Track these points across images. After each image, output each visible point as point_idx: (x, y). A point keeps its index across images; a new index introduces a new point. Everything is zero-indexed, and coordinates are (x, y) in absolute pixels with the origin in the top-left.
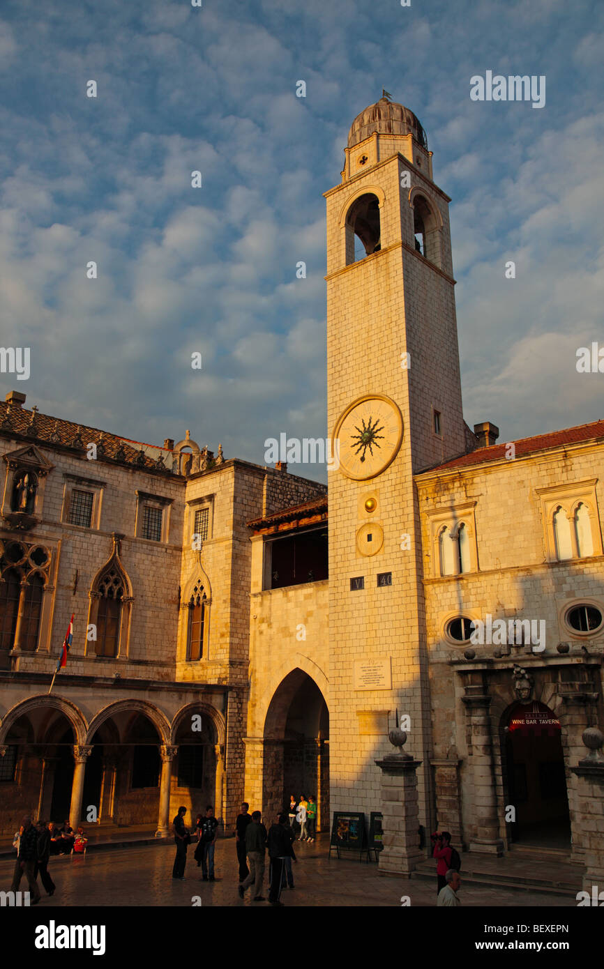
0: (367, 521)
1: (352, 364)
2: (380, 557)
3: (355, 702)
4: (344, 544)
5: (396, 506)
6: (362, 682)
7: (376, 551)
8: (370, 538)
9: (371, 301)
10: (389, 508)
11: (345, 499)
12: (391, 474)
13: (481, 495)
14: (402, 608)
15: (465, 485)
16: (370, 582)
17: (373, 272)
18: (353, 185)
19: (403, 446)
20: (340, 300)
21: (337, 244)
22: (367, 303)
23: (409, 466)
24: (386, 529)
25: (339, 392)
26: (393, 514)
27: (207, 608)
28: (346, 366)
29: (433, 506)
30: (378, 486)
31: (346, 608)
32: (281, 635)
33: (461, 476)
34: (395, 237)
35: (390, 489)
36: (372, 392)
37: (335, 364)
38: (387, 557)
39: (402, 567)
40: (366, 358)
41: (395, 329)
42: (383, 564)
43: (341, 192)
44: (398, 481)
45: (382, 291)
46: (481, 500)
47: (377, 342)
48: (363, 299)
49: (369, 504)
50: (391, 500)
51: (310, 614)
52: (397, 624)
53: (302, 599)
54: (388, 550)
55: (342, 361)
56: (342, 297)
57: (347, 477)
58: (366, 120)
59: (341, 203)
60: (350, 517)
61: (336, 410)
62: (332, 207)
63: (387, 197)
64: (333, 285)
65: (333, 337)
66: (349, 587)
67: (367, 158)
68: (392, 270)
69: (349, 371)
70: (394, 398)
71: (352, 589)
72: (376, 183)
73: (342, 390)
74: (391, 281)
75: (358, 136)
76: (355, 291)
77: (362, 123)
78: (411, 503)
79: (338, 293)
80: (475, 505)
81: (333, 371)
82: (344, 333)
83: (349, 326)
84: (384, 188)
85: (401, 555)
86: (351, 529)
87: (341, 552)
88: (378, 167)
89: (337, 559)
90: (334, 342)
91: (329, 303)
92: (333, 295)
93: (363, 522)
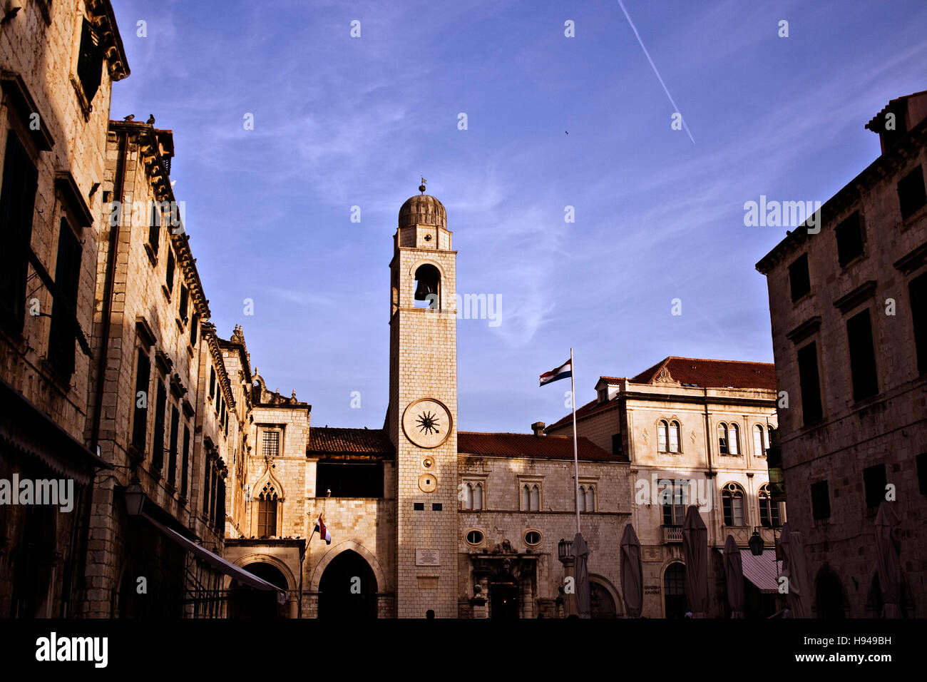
0: (427, 472)
1: (418, 374)
2: (435, 494)
3: (416, 571)
4: (411, 483)
5: (446, 468)
6: (422, 561)
7: (433, 490)
8: (428, 482)
9: (433, 339)
10: (442, 468)
11: (412, 456)
12: (444, 449)
13: (492, 471)
14: (449, 524)
15: (483, 464)
16: (428, 507)
17: (435, 321)
18: (422, 253)
19: (452, 435)
20: (410, 328)
21: (408, 288)
22: (431, 339)
23: (456, 447)
24: (439, 479)
25: (408, 388)
26: (444, 472)
27: (279, 504)
28: (414, 373)
29: (465, 472)
30: (435, 454)
31: (411, 520)
32: (334, 528)
33: (481, 459)
34: (452, 305)
35: (443, 457)
36: (432, 397)
38: (439, 495)
39: (449, 502)
40: (428, 374)
41: (450, 364)
42: (436, 498)
43: (412, 253)
44: (448, 454)
45: (441, 336)
46: (490, 474)
47: (437, 367)
48: (427, 335)
49: (429, 462)
50: (443, 464)
51: (361, 517)
52: (445, 532)
53: (353, 506)
54: (440, 491)
55: (411, 369)
56: (412, 327)
57: (413, 443)
58: (430, 211)
59: (412, 260)
60: (415, 467)
61: (406, 399)
62: (404, 260)
63: (447, 276)
64: (404, 315)
65: (404, 351)
66: (413, 508)
67: (430, 238)
68: (448, 325)
69: (416, 377)
70: (448, 405)
71: (415, 509)
72: (440, 262)
73: (411, 388)
74: (448, 332)
75: (424, 218)
76: (421, 327)
77: (427, 211)
78: (456, 468)
79: (409, 323)
80: (487, 476)
81: (403, 373)
82: (413, 352)
83: (417, 349)
84: (445, 269)
85: (449, 495)
86: (415, 475)
87: (408, 486)
88: (442, 252)
89: (405, 490)
90: (405, 355)
91: (401, 326)
92: (404, 323)
93: (424, 472)
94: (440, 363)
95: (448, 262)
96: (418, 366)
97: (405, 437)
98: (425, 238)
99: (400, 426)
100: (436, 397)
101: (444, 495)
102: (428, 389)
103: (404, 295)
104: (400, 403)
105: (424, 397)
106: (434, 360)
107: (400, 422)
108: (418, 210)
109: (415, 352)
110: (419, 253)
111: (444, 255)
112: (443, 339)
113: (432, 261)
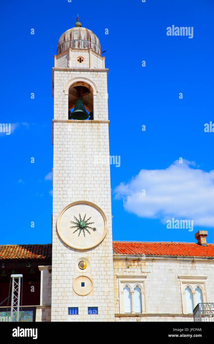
0: (81, 275)
1: (72, 179)
2: (90, 297)
4: (64, 286)
5: (102, 269)
7: (88, 293)
8: (83, 285)
9: (87, 147)
10: (97, 269)
11: (65, 259)
13: (150, 272)
15: (141, 266)
16: (82, 311)
17: (88, 130)
18: (75, 73)
21: (62, 103)
22: (84, 146)
23: (111, 248)
24: (94, 281)
25: (62, 193)
26: (100, 273)
28: (68, 179)
29: (122, 273)
30: (90, 255)
33: (139, 260)
34: (104, 116)
35: (98, 259)
36: (86, 200)
37: (59, 175)
38: (94, 297)
39: (105, 305)
40: (82, 179)
42: (92, 301)
43: (66, 72)
44: (103, 255)
45: (94, 143)
46: (149, 275)
48: (81, 143)
50: (98, 265)
54: (96, 294)
55: (65, 175)
56: (66, 136)
57: (67, 246)
58: (83, 38)
59: (65, 78)
60: (69, 269)
61: (60, 203)
62: (58, 78)
63: (99, 91)
64: (58, 127)
65: (58, 159)
66: (67, 313)
67: (82, 61)
68: (101, 134)
69: (70, 182)
70: (102, 208)
71: (69, 314)
72: (92, 79)
73: (65, 193)
74: (101, 140)
75: (77, 43)
76: (75, 137)
77: (80, 37)
78: (112, 269)
79: (63, 133)
80: (145, 277)
81: (58, 179)
82: (66, 159)
83: (71, 156)
84: (97, 85)
85: (105, 297)
86: (69, 277)
87: (62, 290)
88: (93, 71)
89: (59, 294)
90: (59, 162)
91: (55, 136)
92: (59, 133)
93: (79, 275)
94: (94, 169)
95: (100, 79)
96: (72, 172)
97: (58, 240)
98: (78, 60)
99: (54, 229)
100: (91, 200)
101: (99, 298)
102: (82, 193)
103: (58, 109)
104: (54, 207)
105: (78, 200)
106: (87, 165)
107: (54, 225)
108: (71, 37)
109: (69, 159)
110: (72, 72)
111: (96, 73)
112: (96, 147)
113: (85, 79)
